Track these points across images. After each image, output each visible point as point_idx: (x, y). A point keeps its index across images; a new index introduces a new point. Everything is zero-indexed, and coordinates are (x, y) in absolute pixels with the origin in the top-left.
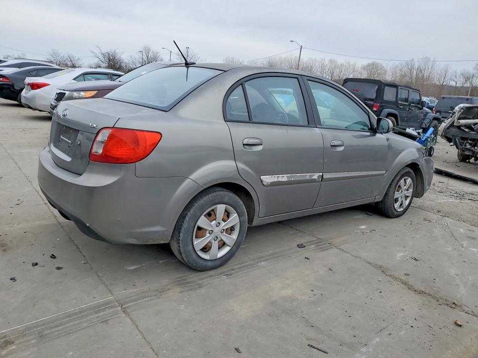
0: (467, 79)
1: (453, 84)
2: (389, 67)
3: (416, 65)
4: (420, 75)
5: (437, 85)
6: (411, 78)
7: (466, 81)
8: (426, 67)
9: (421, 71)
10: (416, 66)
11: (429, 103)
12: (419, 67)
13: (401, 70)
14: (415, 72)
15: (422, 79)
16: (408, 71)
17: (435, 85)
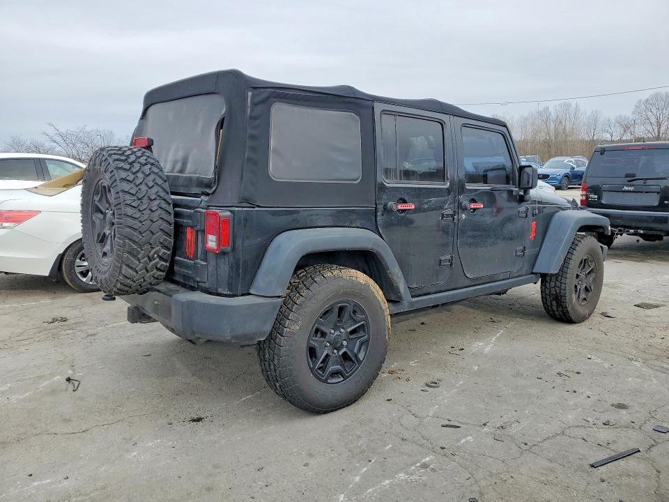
0: (626, 128)
1: (607, 137)
2: (515, 120)
3: (553, 114)
4: (561, 128)
5: (586, 141)
6: (548, 133)
7: (625, 131)
8: (568, 116)
9: (561, 122)
10: (553, 116)
11: (575, 166)
12: (558, 117)
13: (533, 124)
14: (552, 125)
15: (564, 133)
16: (543, 124)
17: (582, 141)
